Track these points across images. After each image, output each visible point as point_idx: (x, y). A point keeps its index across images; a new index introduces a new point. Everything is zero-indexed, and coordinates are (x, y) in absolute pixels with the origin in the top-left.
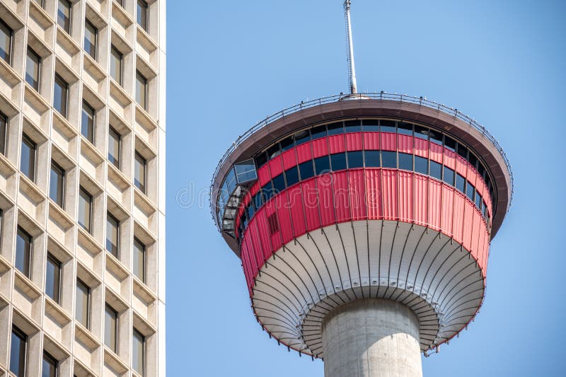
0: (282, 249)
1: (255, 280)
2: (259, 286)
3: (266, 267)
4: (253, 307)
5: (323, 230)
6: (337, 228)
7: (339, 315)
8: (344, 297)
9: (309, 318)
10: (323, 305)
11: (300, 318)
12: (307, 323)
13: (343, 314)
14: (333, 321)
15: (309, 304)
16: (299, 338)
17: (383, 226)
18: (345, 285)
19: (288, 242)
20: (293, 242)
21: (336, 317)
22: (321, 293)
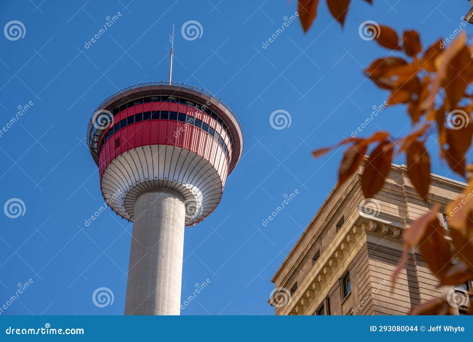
0: (120, 155)
1: (104, 172)
2: (106, 175)
3: (111, 164)
4: (101, 188)
5: (142, 148)
6: (150, 147)
7: (146, 194)
8: (149, 184)
9: (129, 194)
10: (137, 187)
11: (125, 193)
12: (128, 197)
13: (147, 193)
14: (142, 197)
15: (130, 186)
16: (123, 205)
17: (174, 149)
18: (150, 177)
19: (124, 152)
20: (126, 152)
21: (143, 195)
22: (137, 181)
